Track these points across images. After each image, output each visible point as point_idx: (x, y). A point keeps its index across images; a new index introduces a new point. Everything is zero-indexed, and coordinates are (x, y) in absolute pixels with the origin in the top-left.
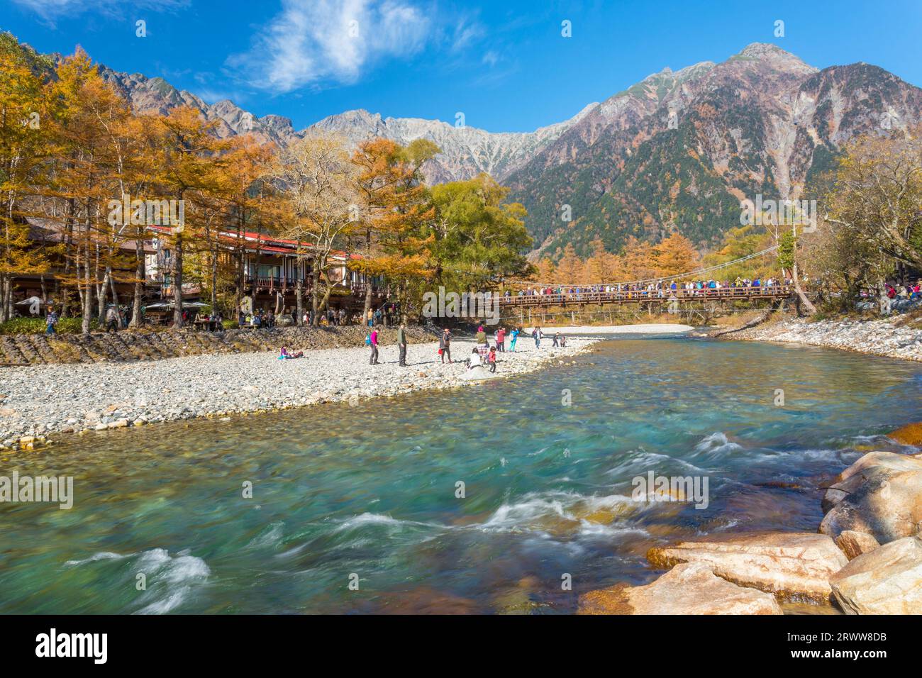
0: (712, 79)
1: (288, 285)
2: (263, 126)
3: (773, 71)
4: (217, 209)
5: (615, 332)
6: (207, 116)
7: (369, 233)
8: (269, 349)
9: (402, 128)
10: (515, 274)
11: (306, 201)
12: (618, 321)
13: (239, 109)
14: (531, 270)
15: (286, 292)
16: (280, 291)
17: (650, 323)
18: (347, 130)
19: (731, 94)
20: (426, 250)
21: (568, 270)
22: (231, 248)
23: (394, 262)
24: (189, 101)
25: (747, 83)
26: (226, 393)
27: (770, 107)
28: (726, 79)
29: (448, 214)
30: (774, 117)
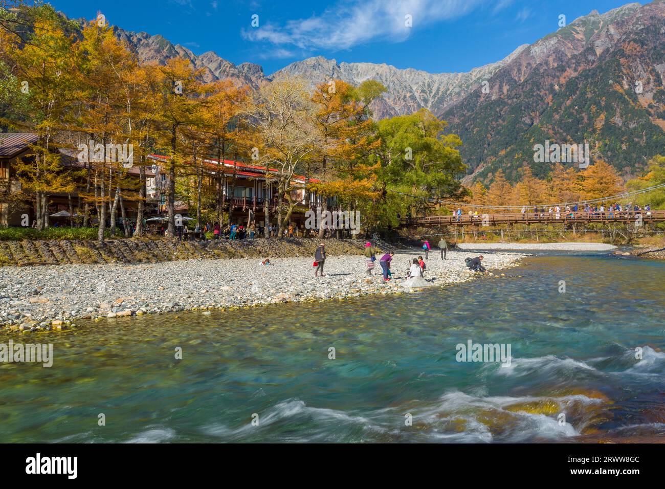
0: (638, 19)
1: (258, 203)
2: (240, 72)
4: (203, 141)
5: (541, 248)
6: (195, 65)
7: (325, 161)
8: (242, 257)
9: (354, 72)
10: (451, 196)
11: (274, 134)
12: (544, 239)
13: (220, 59)
14: (465, 193)
15: (256, 210)
16: (252, 209)
17: (575, 241)
18: (308, 74)
19: (656, 32)
20: (373, 175)
21: (498, 193)
22: (213, 173)
23: (346, 185)
24: (182, 53)
26: (207, 291)
28: (652, 18)
29: (392, 144)
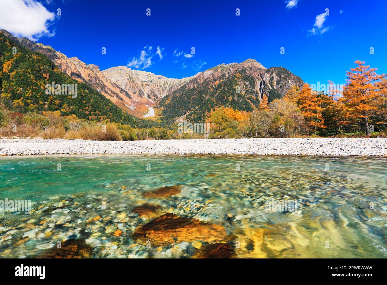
0: (239, 67)
3: (256, 67)
19: (245, 72)
25: (249, 69)
27: (256, 77)
28: (243, 67)
30: (257, 80)
